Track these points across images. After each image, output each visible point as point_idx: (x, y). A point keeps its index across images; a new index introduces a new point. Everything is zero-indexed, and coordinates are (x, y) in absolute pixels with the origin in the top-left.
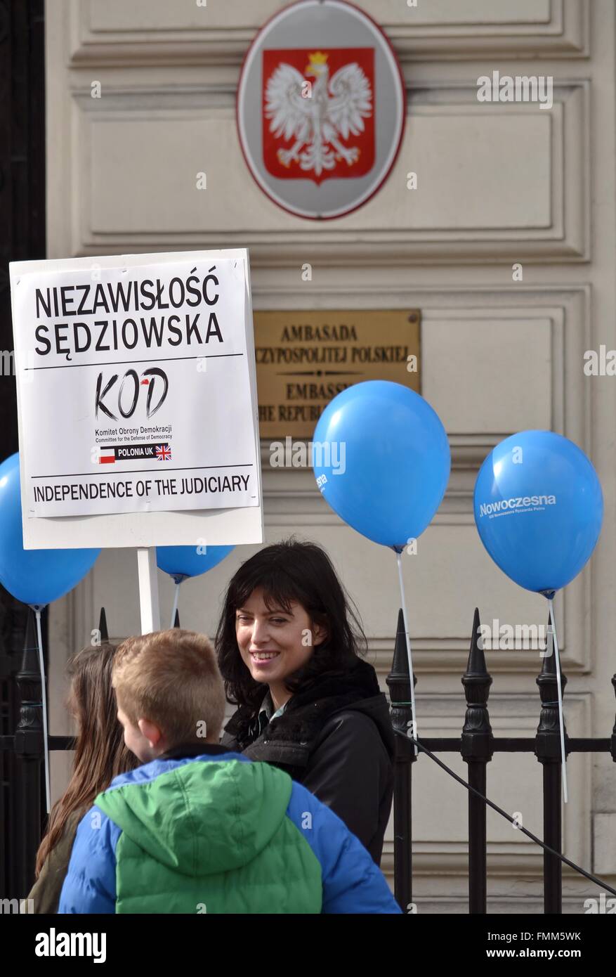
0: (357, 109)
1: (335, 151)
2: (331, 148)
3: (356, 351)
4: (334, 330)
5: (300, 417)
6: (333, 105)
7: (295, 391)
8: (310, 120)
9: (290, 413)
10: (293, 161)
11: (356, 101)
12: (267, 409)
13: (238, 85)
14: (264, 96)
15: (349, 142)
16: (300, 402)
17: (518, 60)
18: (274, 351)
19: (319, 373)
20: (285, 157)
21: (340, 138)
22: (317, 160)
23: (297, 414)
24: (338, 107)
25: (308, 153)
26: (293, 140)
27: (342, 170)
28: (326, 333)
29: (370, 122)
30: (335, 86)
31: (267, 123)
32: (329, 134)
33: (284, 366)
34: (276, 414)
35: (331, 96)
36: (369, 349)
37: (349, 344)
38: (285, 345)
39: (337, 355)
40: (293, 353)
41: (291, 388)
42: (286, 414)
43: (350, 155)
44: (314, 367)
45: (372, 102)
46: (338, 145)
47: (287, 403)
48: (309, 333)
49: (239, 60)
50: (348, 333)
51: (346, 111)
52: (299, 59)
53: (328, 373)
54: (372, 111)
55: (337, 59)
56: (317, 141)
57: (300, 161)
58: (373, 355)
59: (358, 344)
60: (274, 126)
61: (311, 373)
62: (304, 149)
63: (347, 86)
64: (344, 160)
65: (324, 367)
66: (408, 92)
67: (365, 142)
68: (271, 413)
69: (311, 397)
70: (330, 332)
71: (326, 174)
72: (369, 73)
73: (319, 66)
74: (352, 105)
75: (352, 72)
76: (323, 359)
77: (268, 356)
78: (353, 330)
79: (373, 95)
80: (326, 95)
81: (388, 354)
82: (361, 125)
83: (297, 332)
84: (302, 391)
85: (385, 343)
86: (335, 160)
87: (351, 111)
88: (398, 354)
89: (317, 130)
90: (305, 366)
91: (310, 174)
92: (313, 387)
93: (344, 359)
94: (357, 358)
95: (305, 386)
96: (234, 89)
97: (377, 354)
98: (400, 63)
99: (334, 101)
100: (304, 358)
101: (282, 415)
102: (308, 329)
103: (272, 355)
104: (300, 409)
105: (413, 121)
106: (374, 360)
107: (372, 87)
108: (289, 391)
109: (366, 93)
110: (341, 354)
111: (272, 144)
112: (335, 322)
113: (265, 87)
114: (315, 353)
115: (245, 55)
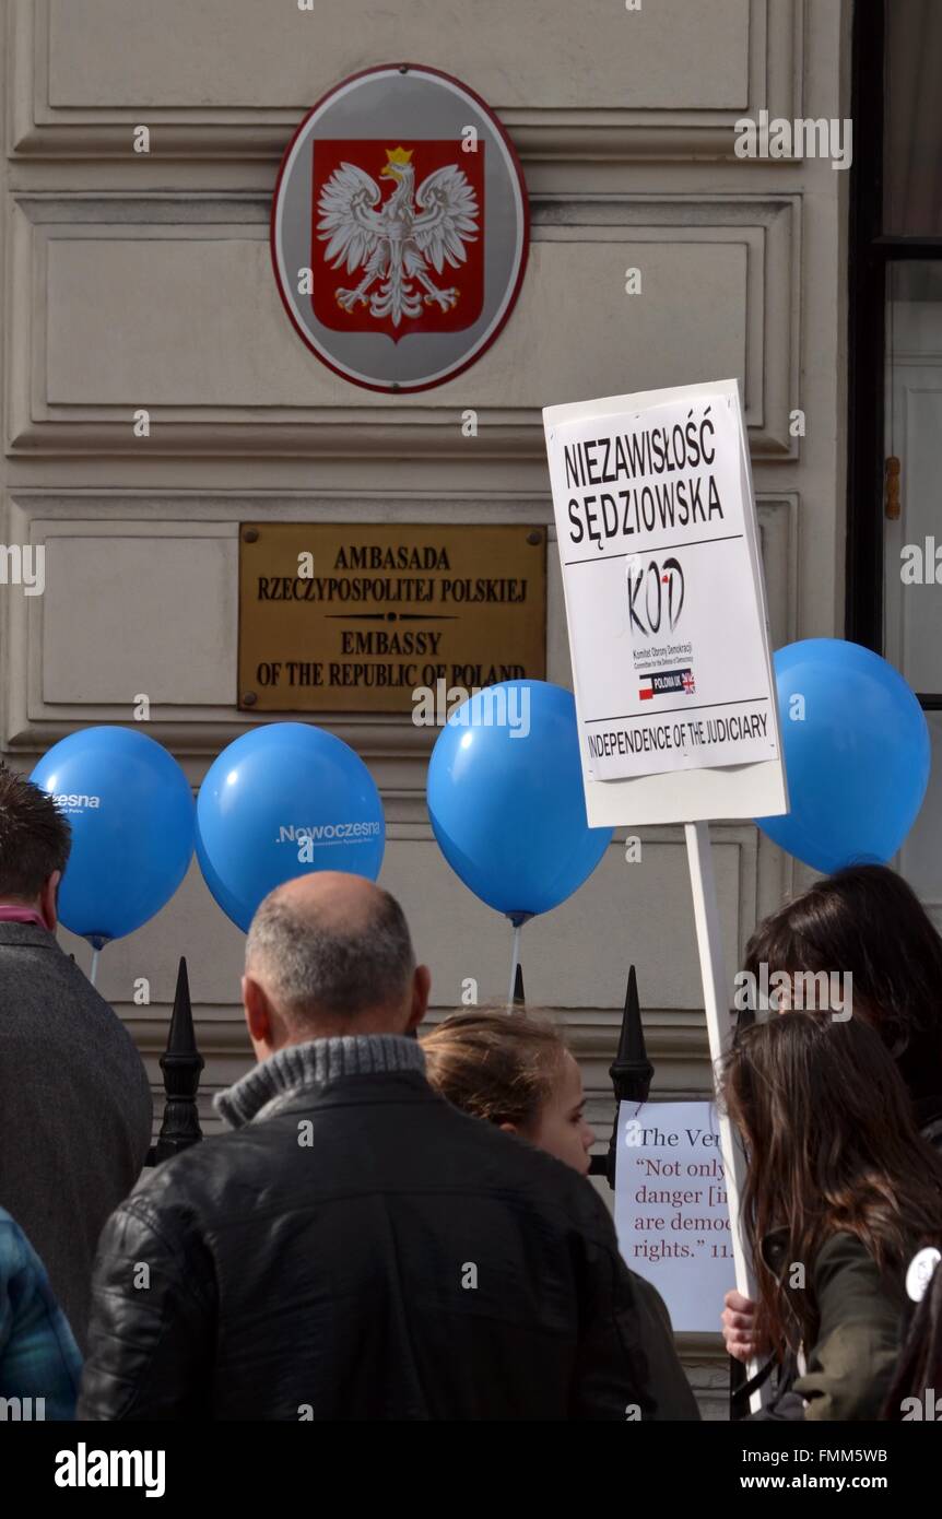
0: (457, 229)
1: (424, 291)
2: (417, 287)
3: (446, 585)
4: (415, 553)
5: (361, 680)
6: (421, 224)
7: (354, 644)
8: (386, 246)
9: (346, 675)
10: (358, 303)
11: (455, 218)
12: (312, 668)
13: (276, 192)
14: (316, 207)
15: (444, 279)
16: (362, 659)
17: (695, 164)
18: (322, 582)
19: (392, 616)
20: (347, 298)
21: (431, 272)
22: (395, 303)
23: (356, 676)
24: (428, 226)
25: (381, 295)
26: (360, 273)
27: (432, 320)
28: (403, 558)
29: (475, 250)
30: (425, 196)
31: (319, 248)
32: (414, 265)
33: (338, 606)
34: (325, 675)
35: (418, 210)
36: (468, 582)
37: (438, 575)
38: (340, 575)
39: (419, 590)
40: (352, 586)
41: (349, 636)
42: (341, 677)
43: (444, 298)
44: (383, 607)
45: (479, 220)
46: (427, 283)
47: (342, 660)
48: (376, 557)
49: (280, 155)
50: (438, 558)
51: (440, 234)
53: (404, 617)
54: (480, 234)
56: (396, 276)
57: (370, 304)
58: (473, 591)
59: (451, 576)
60: (330, 253)
61: (380, 617)
62: (376, 287)
63: (442, 196)
64: (436, 303)
65: (401, 607)
66: (532, 207)
67: (468, 278)
68: (317, 674)
69: (379, 652)
70: (409, 556)
71: (408, 325)
72: (476, 179)
73: (400, 167)
74: (450, 225)
75: (449, 176)
76: (399, 596)
77: (315, 589)
78: (444, 553)
79: (481, 209)
80: (410, 208)
81: (497, 590)
82: (462, 255)
83: (359, 557)
84: (365, 642)
85: (492, 575)
86: (422, 303)
87: (447, 231)
88: (511, 590)
89: (396, 260)
90: (371, 606)
91: (382, 325)
92: (382, 637)
93: (430, 597)
94: (449, 595)
95: (370, 634)
96: (269, 196)
97: (479, 589)
98: (520, 165)
99: (422, 218)
100: (369, 594)
101: (333, 677)
102: (376, 551)
103: (321, 589)
104: (362, 670)
105: (540, 251)
106: (476, 599)
107: (479, 199)
108: (346, 643)
109: (470, 207)
110: (425, 590)
112: (417, 543)
113: (317, 196)
114: (386, 587)
115: (286, 148)
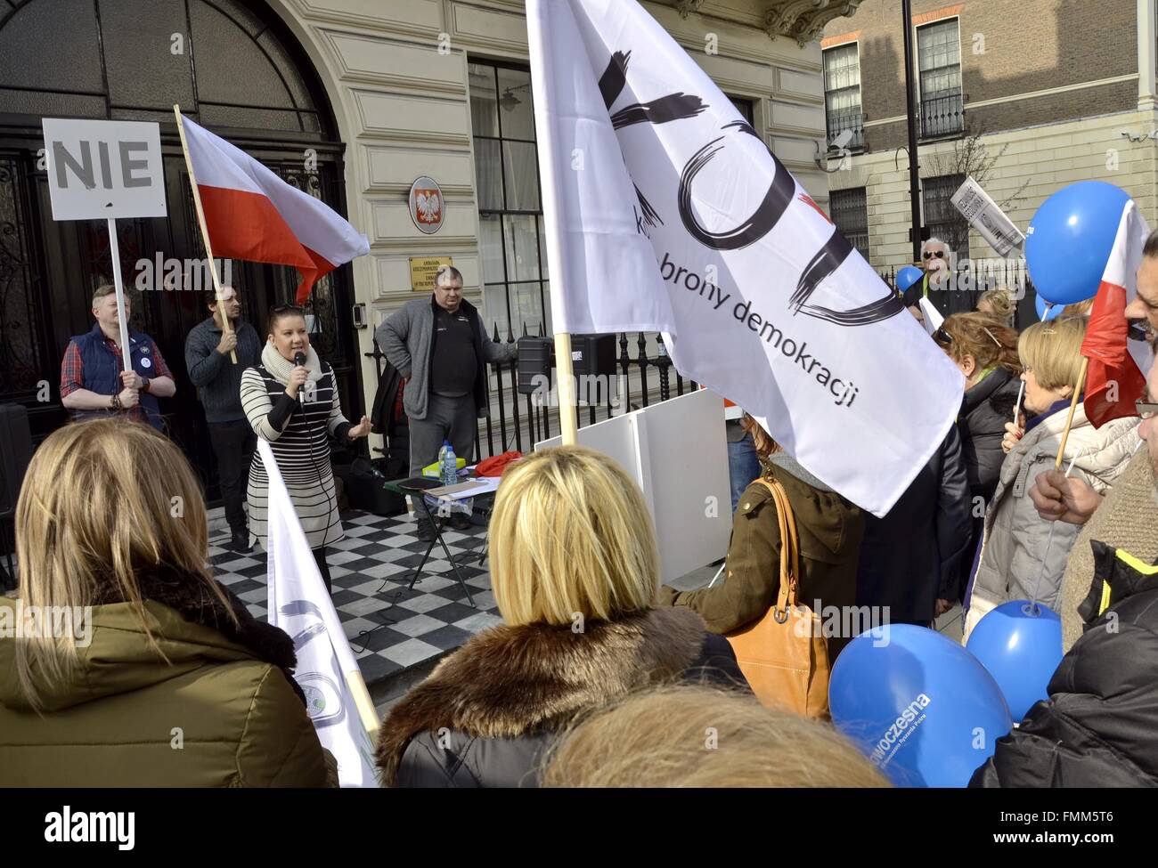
2: (432, 215)
6: (432, 204)
8: (427, 208)
14: (416, 202)
15: (436, 214)
20: (422, 218)
21: (434, 213)
22: (429, 218)
26: (424, 213)
27: (434, 221)
29: (439, 209)
30: (432, 199)
31: (417, 209)
32: (431, 211)
43: (436, 217)
45: (439, 204)
51: (434, 206)
52: (424, 192)
54: (439, 206)
55: (432, 192)
56: (429, 214)
57: (425, 219)
60: (419, 210)
62: (426, 216)
63: (434, 200)
67: (438, 213)
71: (431, 222)
72: (438, 196)
73: (428, 194)
74: (435, 204)
75: (435, 195)
79: (439, 202)
80: (430, 201)
82: (437, 209)
86: (433, 218)
89: (428, 210)
91: (428, 222)
96: (408, 200)
98: (443, 195)
107: (439, 200)
111: (419, 214)
113: (416, 200)
115: (409, 191)
